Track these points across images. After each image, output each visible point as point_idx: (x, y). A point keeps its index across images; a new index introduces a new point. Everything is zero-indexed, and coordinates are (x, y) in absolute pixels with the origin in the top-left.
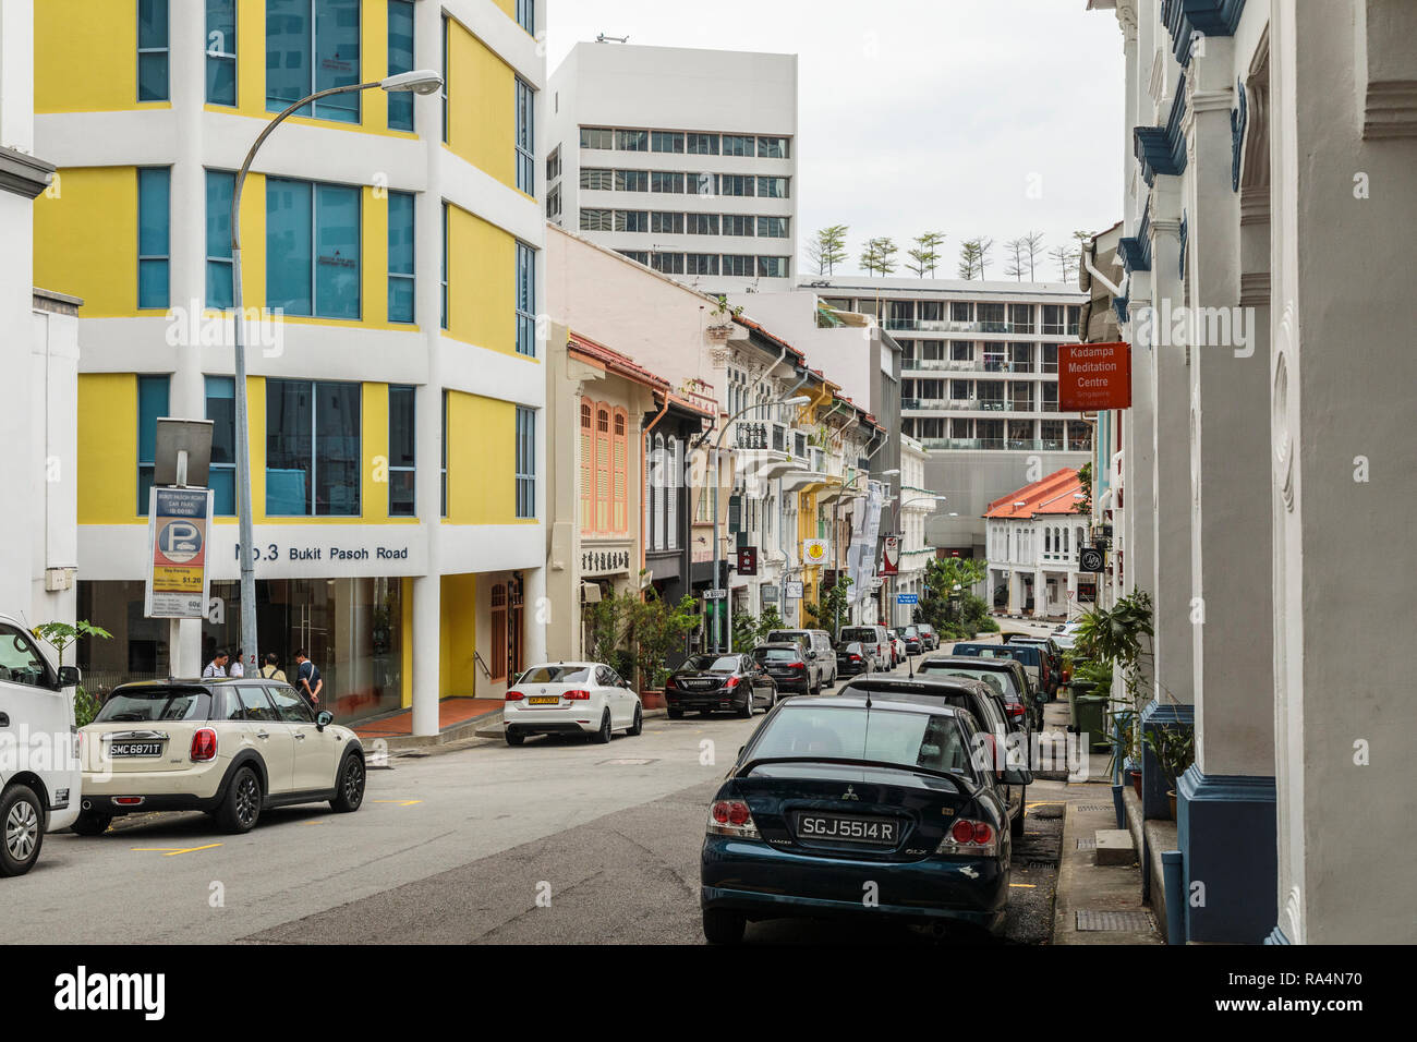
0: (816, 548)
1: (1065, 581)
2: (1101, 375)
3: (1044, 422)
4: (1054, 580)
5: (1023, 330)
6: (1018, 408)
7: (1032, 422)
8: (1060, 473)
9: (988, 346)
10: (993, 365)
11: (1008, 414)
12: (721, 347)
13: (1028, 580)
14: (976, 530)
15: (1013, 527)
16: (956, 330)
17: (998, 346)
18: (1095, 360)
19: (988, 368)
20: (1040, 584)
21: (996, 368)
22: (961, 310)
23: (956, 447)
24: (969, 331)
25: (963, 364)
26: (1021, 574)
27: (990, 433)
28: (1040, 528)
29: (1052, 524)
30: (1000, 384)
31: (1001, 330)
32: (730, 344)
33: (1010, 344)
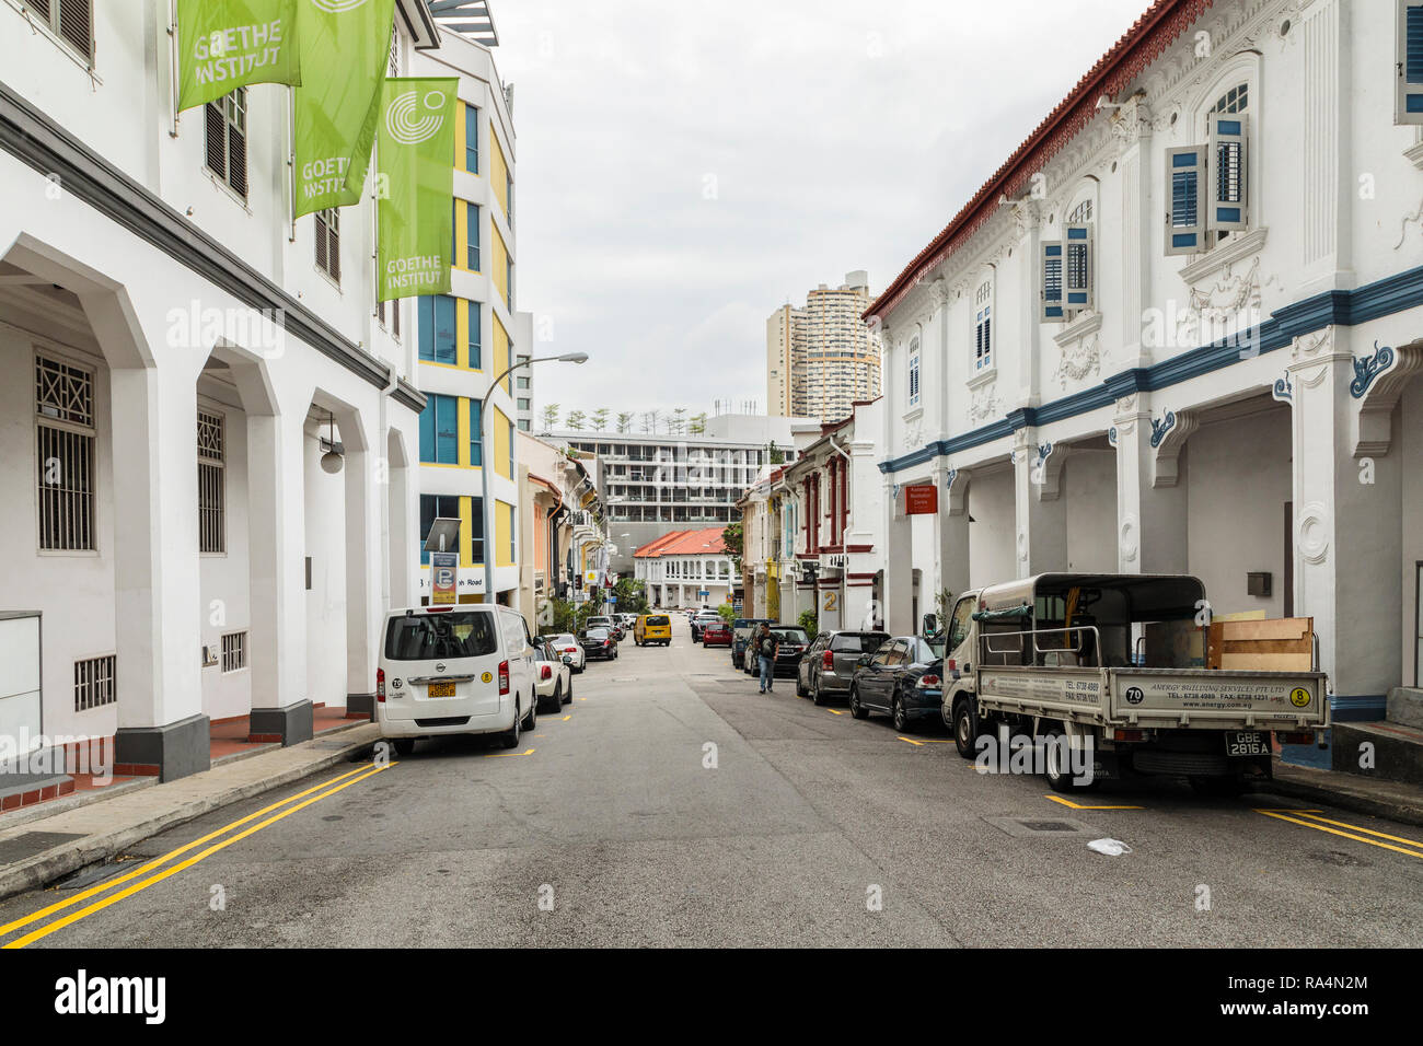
0: (591, 575)
1: (678, 588)
2: (924, 499)
3: (662, 507)
4: (671, 588)
5: (650, 459)
6: (648, 500)
7: (655, 507)
8: (672, 533)
9: (633, 468)
10: (635, 478)
11: (643, 503)
12: (561, 473)
13: (657, 589)
14: (629, 564)
15: (649, 562)
16: (616, 459)
17: (638, 468)
18: (922, 493)
19: (633, 479)
20: (664, 591)
21: (638, 480)
22: (619, 449)
23: (617, 520)
24: (623, 460)
25: (621, 477)
26: (653, 586)
27: (634, 513)
28: (664, 562)
29: (671, 560)
30: (639, 487)
31: (639, 459)
32: (566, 471)
33: (644, 467)
